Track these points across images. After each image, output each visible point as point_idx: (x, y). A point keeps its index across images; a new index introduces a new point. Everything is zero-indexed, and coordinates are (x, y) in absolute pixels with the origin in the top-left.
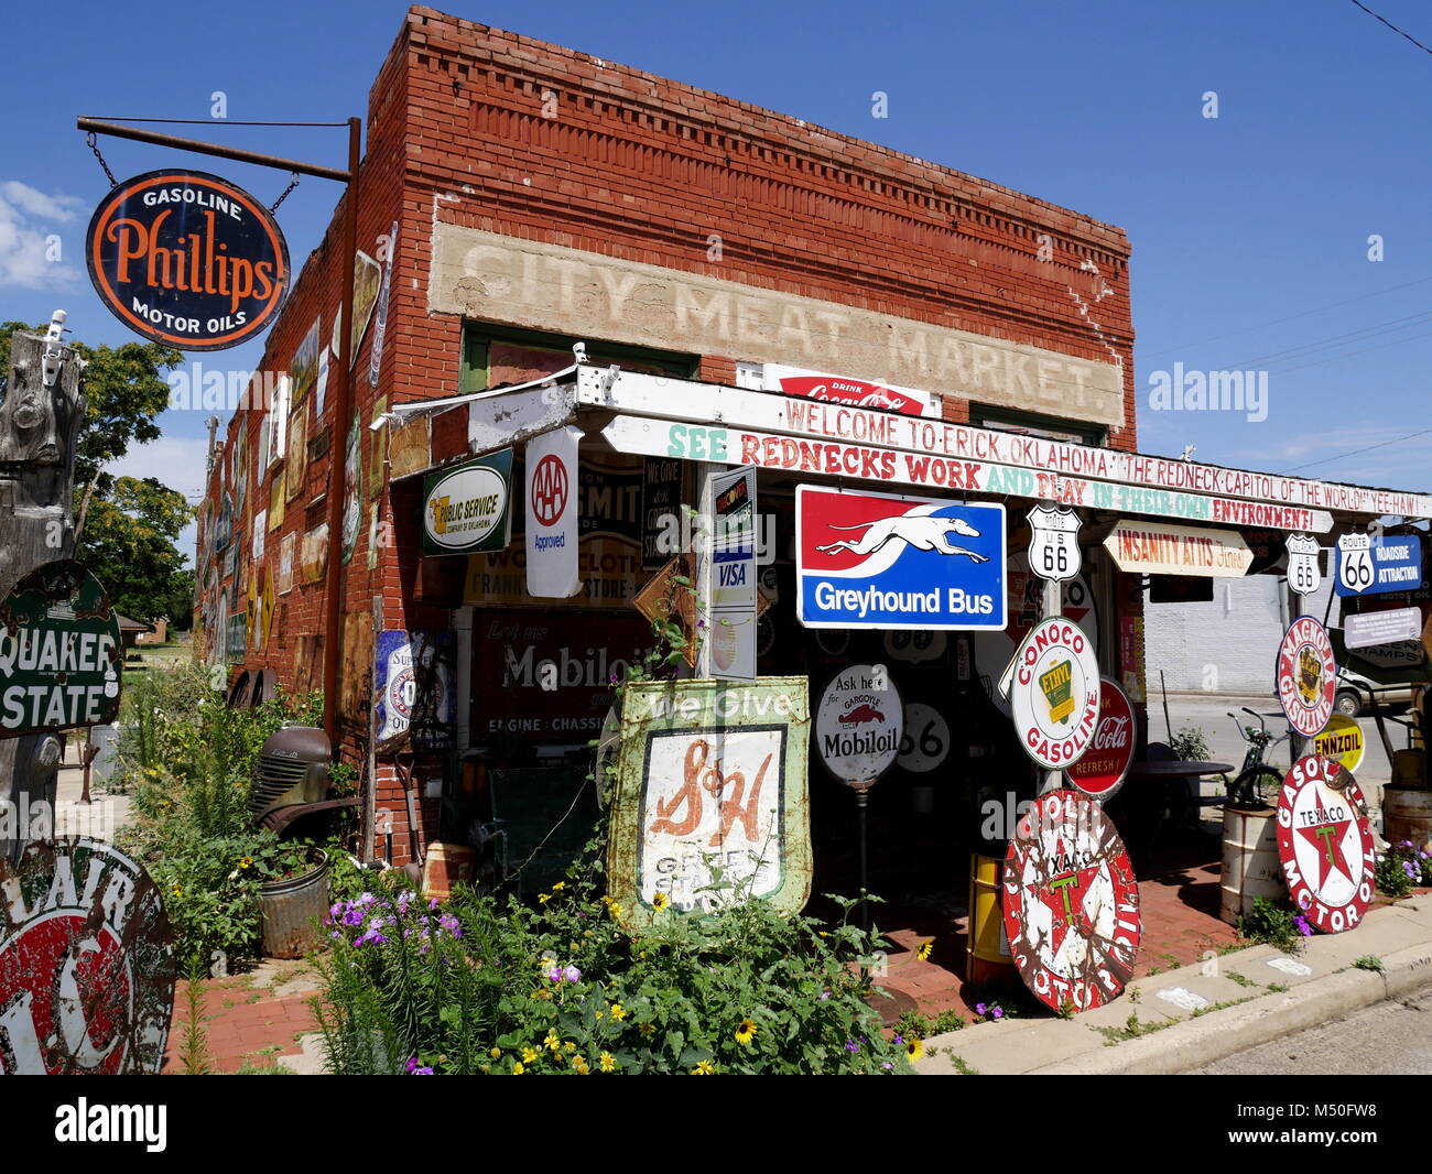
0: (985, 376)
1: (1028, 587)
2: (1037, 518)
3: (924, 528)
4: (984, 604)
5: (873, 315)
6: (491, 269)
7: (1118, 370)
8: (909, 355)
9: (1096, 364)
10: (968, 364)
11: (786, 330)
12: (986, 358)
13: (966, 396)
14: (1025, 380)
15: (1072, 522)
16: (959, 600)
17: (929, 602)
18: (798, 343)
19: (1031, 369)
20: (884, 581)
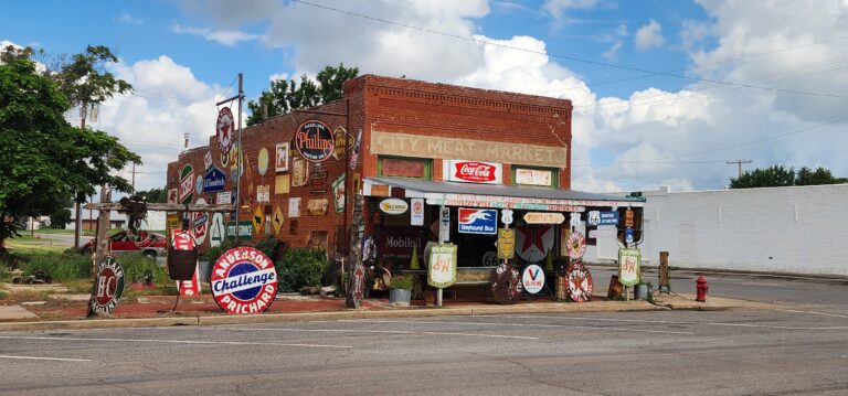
0: (517, 156)
1: (501, 225)
2: (503, 212)
3: (480, 215)
4: (492, 229)
5: (482, 142)
6: (384, 141)
7: (565, 149)
8: (493, 152)
9: (557, 148)
10: (511, 152)
11: (457, 149)
12: (518, 150)
13: (510, 163)
14: (530, 156)
15: (511, 212)
16: (487, 228)
17: (481, 228)
18: (460, 152)
19: (533, 153)
20: (472, 225)
